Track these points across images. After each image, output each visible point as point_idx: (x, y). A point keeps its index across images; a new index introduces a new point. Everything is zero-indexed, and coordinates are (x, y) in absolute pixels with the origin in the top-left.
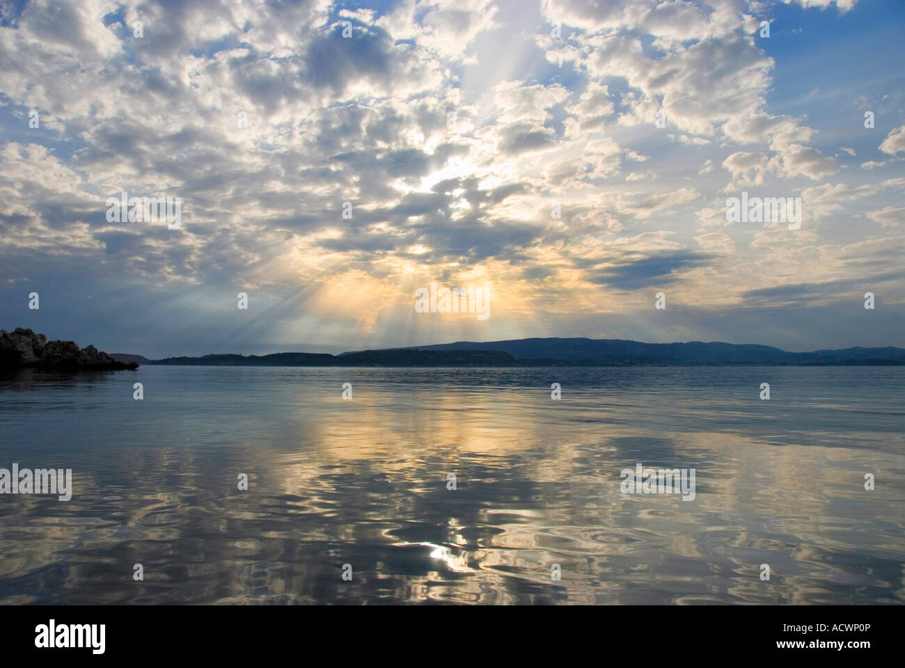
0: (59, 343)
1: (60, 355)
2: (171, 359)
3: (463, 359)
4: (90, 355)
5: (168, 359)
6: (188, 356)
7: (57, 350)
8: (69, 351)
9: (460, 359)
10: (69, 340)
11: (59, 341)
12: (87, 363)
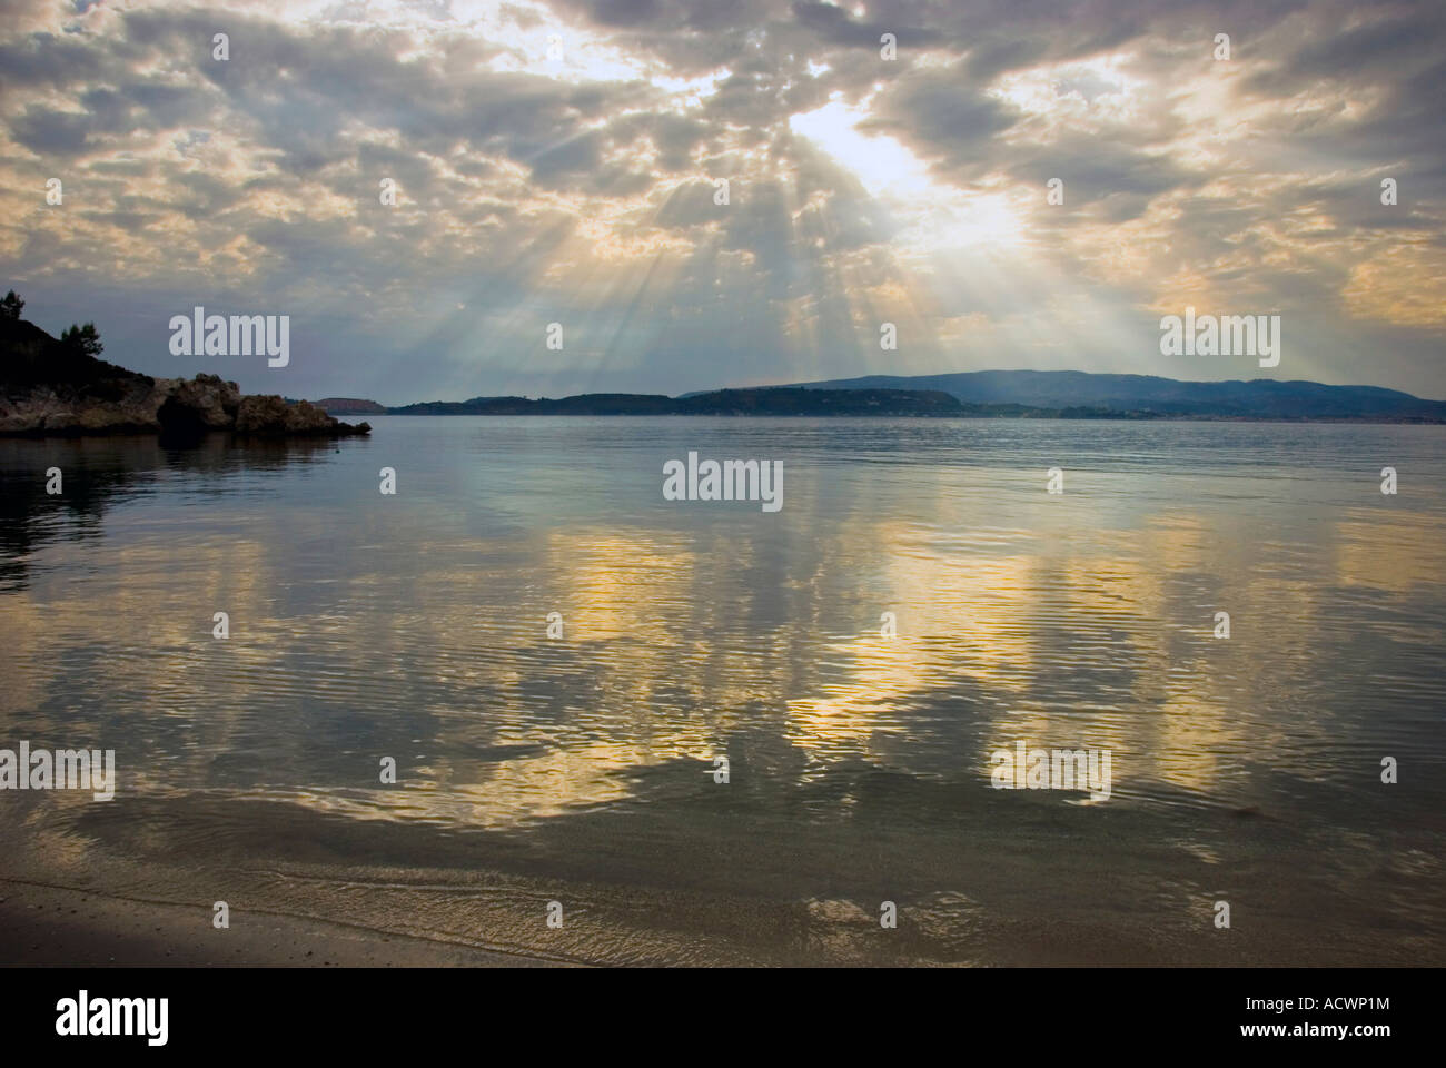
0: (260, 399)
1: (262, 415)
2: (418, 405)
3: (877, 404)
4: (304, 415)
5: (413, 405)
6: (443, 401)
7: (258, 408)
8: (273, 409)
9: (872, 403)
10: (273, 394)
11: (259, 396)
12: (300, 426)
